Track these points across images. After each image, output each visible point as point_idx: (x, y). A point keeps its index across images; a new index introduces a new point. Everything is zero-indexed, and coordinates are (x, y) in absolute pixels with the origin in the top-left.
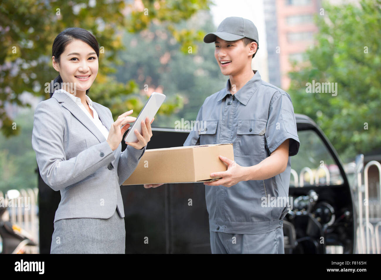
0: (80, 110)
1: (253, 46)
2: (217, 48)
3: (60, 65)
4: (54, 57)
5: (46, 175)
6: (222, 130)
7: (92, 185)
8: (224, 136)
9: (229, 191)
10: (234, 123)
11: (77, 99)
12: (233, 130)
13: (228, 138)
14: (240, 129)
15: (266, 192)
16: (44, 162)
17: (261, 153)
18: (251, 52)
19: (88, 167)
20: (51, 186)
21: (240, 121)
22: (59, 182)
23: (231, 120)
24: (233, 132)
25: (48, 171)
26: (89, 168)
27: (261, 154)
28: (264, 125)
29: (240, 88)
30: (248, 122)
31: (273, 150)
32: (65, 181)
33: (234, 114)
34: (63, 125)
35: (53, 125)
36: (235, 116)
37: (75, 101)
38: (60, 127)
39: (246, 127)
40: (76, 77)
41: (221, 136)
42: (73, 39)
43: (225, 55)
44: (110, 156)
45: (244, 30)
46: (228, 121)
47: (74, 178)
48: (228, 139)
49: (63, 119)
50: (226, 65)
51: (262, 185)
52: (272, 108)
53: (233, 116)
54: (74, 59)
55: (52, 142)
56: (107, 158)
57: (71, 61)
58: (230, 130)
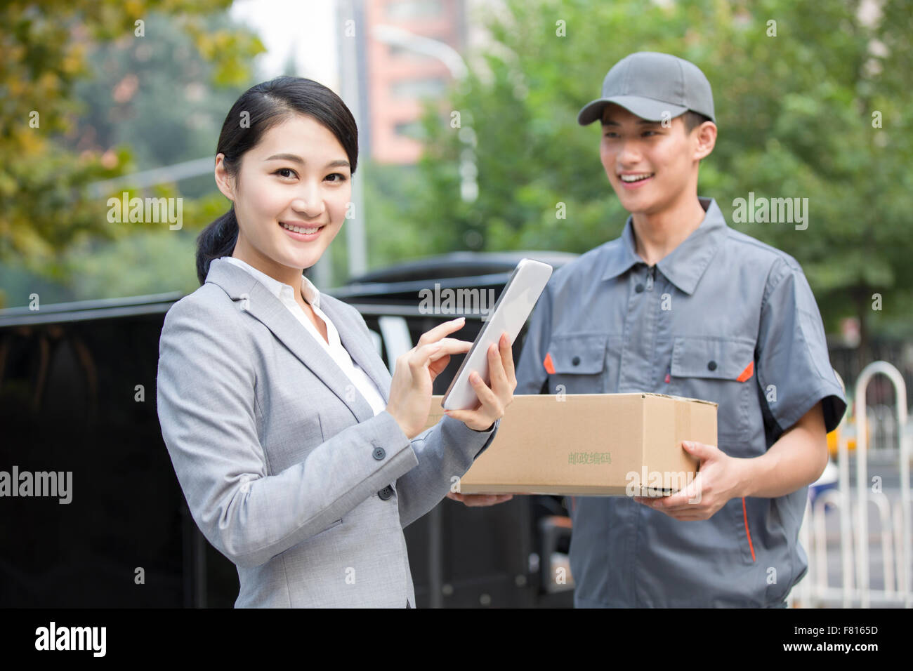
0: (294, 321)
1: (705, 134)
2: (608, 139)
3: (237, 183)
4: (221, 156)
5: (215, 521)
6: (623, 362)
7: (337, 550)
8: (631, 380)
9: (651, 530)
10: (661, 344)
11: (283, 288)
12: (656, 364)
13: (643, 384)
14: (682, 362)
15: (748, 531)
16: (209, 482)
17: (740, 429)
18: (700, 149)
19: (341, 494)
20: (232, 556)
21: (678, 340)
22: (257, 544)
23: (649, 335)
24: (656, 369)
25: (221, 510)
26: (342, 496)
27: (742, 432)
28: (747, 352)
29: (669, 250)
30: (704, 343)
31: (790, 423)
32: (272, 541)
33: (657, 317)
34: (253, 369)
35: (225, 370)
36: (660, 324)
37: (278, 297)
38: (246, 375)
39: (697, 356)
40: (281, 224)
41: (622, 377)
42: (288, 111)
43: (637, 158)
44: (402, 456)
45: (685, 91)
46: (639, 338)
47: (300, 529)
48: (643, 387)
49: (252, 350)
50: (638, 184)
51: (739, 513)
52: (769, 306)
53: (654, 325)
54: (284, 172)
55: (227, 422)
56: (393, 463)
57: (274, 177)
58: (646, 363)
